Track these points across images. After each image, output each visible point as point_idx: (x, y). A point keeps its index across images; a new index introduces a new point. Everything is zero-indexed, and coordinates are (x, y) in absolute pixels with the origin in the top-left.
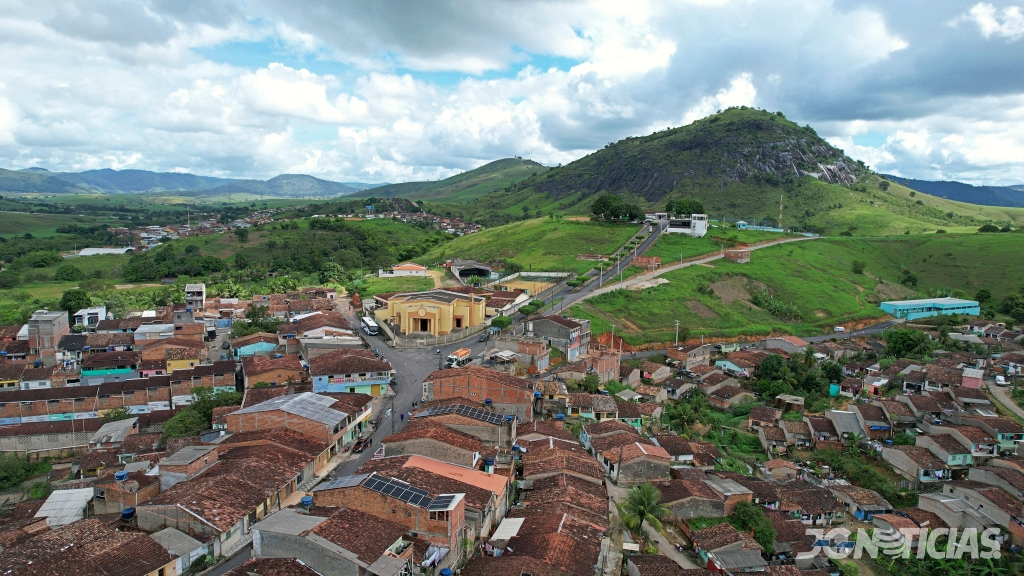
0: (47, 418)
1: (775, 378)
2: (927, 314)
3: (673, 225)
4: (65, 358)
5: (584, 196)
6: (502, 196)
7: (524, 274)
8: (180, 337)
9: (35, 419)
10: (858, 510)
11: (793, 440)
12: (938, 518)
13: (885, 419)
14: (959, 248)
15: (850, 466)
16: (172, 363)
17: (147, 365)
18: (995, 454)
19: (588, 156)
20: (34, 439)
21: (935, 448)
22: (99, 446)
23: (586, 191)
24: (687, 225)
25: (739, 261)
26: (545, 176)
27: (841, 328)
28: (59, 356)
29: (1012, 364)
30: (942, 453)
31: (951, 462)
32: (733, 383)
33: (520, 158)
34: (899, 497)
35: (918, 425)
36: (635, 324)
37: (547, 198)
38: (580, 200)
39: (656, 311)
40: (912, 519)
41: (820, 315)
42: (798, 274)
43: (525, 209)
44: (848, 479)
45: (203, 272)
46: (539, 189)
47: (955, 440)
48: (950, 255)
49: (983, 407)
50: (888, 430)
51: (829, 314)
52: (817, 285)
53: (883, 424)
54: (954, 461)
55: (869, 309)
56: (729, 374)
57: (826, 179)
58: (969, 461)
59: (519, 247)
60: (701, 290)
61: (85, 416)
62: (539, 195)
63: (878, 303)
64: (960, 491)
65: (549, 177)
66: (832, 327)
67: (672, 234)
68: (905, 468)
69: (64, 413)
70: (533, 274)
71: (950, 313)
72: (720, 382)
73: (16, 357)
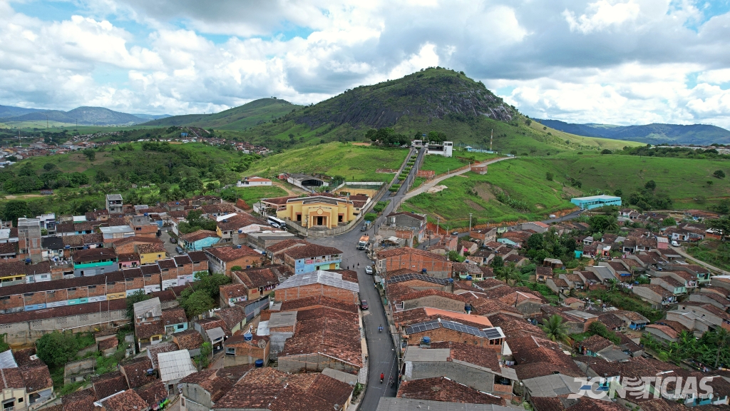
0: (67, 303)
1: (538, 248)
2: (598, 205)
3: (430, 148)
4: (50, 255)
5: (333, 127)
6: (271, 126)
7: (349, 183)
8: (140, 235)
9: (57, 304)
10: (633, 323)
11: (573, 286)
12: (681, 324)
13: (626, 270)
14: (598, 164)
15: (616, 297)
16: (145, 255)
17: (124, 258)
18: (696, 286)
19: (332, 98)
20: (69, 319)
21: (665, 284)
22: (144, 320)
23: (333, 123)
24: (441, 149)
25: (481, 173)
26: (302, 112)
27: (554, 216)
28: (45, 254)
29: (674, 234)
30: (669, 287)
31: (675, 292)
32: (515, 252)
33: (275, 98)
34: (653, 314)
35: (647, 272)
36: (442, 216)
37: (305, 128)
38: (330, 129)
39: (451, 207)
40: (669, 326)
41: (539, 207)
42: (518, 181)
43: (291, 136)
44: (616, 306)
45: (72, 184)
46: (298, 121)
47: (674, 279)
48: (593, 168)
49: (678, 259)
50: (631, 275)
51: (545, 206)
52: (531, 188)
53: (626, 273)
54: (677, 291)
55: (565, 204)
56: (509, 247)
57: (494, 118)
58: (684, 291)
59: (328, 164)
60: (470, 192)
61: (98, 299)
62: (299, 126)
63: (569, 200)
64: (689, 308)
65: (305, 113)
66: (548, 215)
67: (432, 155)
68: (650, 297)
69: (81, 298)
70: (355, 183)
71: (609, 204)
72: (508, 252)
73: (8, 256)
